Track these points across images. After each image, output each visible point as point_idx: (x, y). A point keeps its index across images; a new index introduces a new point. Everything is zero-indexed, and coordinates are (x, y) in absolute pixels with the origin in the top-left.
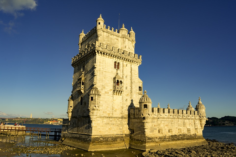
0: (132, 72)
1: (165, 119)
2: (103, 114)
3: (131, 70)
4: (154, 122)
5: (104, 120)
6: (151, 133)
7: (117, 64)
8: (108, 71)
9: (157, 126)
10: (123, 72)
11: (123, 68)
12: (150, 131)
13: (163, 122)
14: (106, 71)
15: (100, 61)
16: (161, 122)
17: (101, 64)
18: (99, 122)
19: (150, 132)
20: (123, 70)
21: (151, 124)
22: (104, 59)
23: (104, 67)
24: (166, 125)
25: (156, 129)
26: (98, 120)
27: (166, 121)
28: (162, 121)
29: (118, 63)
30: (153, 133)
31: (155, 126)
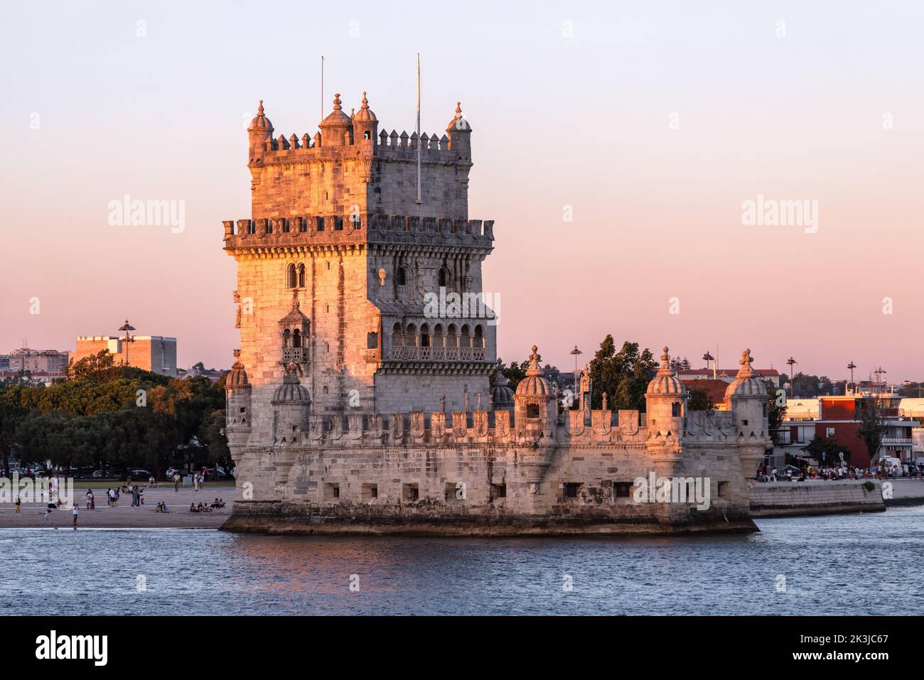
0: (346, 283)
1: (350, 452)
2: (259, 442)
3: (342, 278)
4: (310, 461)
5: (263, 459)
6: (299, 496)
7: (298, 271)
8: (268, 304)
9: (319, 473)
10: (313, 295)
11: (314, 279)
12: (295, 488)
13: (340, 461)
14: (265, 305)
15: (247, 278)
16: (334, 461)
17: (251, 288)
18: (250, 464)
19: (296, 492)
20: (314, 288)
21: (300, 467)
22: (259, 269)
23: (259, 292)
24: (352, 471)
25: (315, 484)
26: (249, 459)
27: (352, 456)
28: (340, 456)
29: (302, 266)
30: (305, 495)
31: (311, 473)
